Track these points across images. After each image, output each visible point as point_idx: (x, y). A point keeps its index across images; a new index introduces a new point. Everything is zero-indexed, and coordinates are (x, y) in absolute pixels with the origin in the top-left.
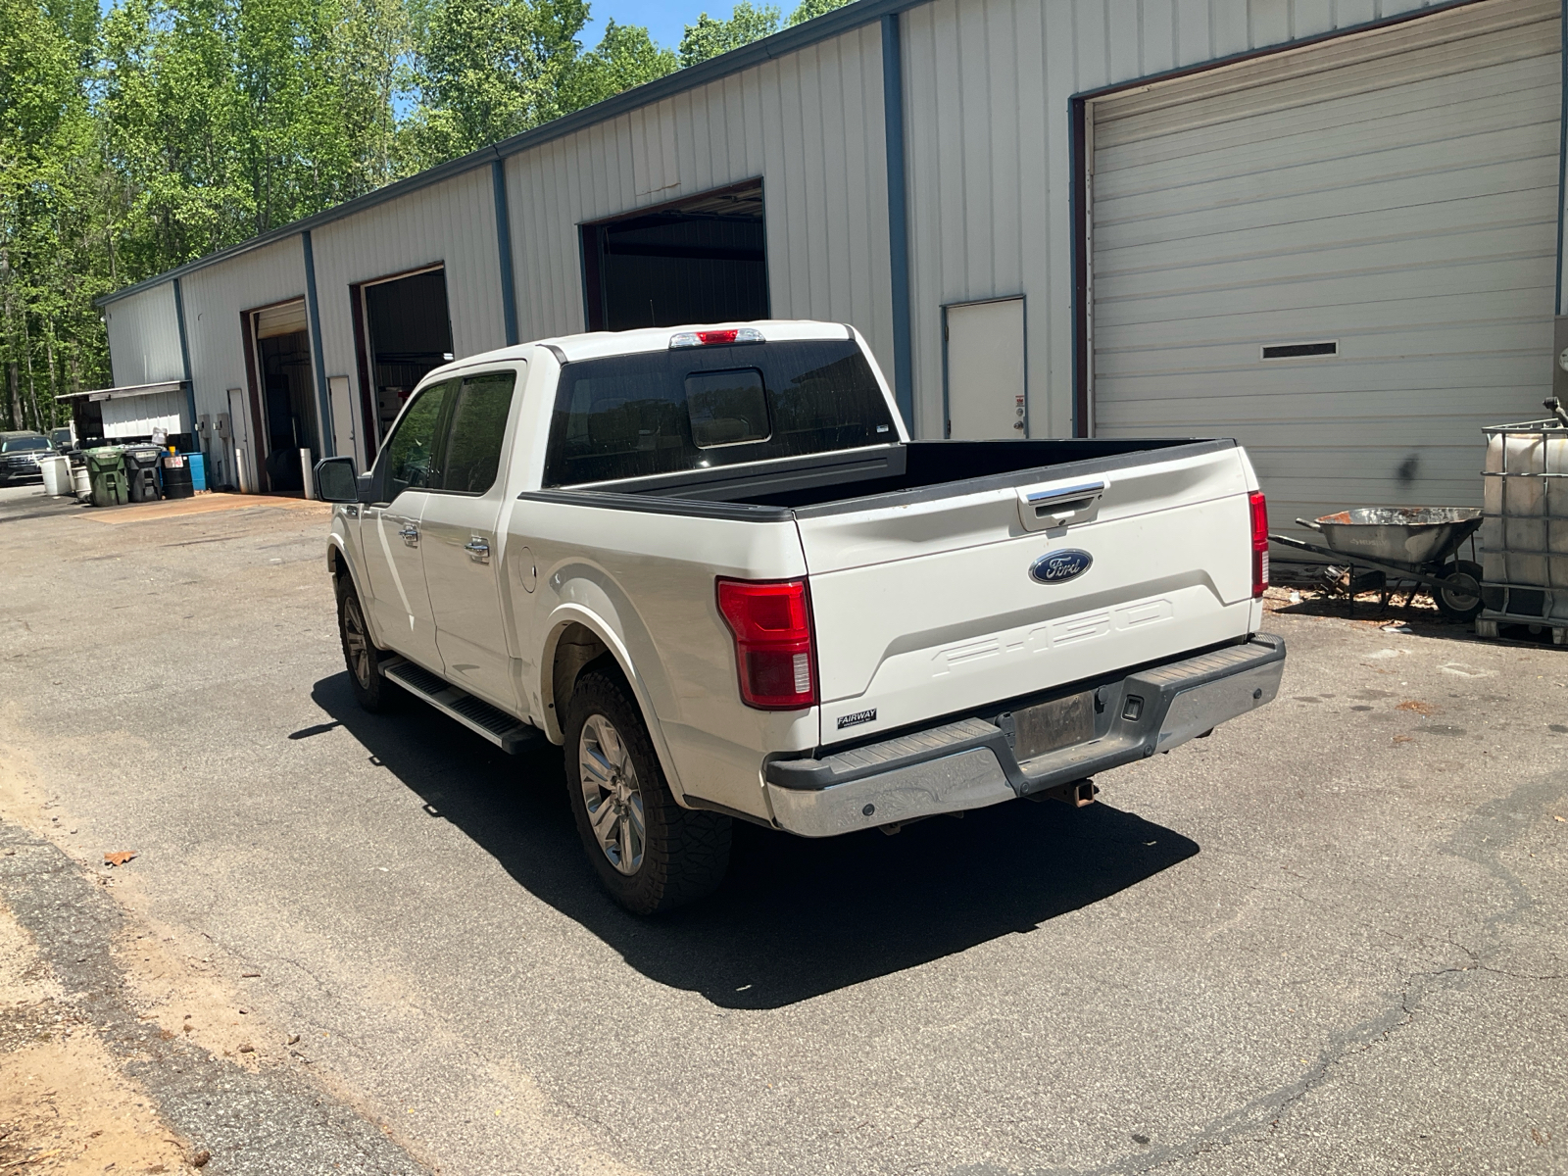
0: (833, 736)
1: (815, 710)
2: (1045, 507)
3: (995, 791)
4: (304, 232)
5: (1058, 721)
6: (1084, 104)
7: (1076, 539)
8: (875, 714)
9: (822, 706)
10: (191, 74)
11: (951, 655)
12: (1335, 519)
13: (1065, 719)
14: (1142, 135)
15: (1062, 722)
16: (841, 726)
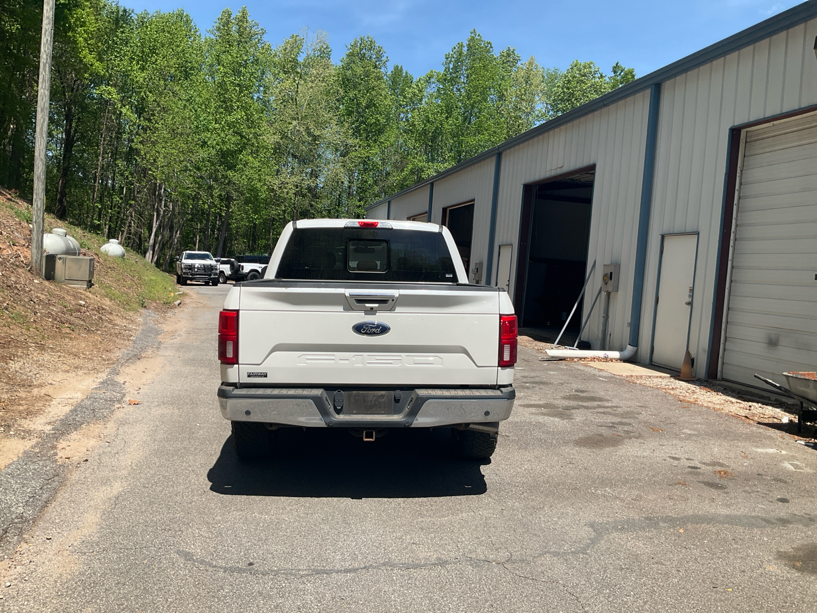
0: (245, 380)
1: (236, 367)
2: (361, 300)
3: (316, 421)
4: (430, 183)
5: (371, 401)
6: (741, 132)
7: (380, 318)
8: (266, 374)
9: (240, 366)
10: (438, 112)
11: (308, 357)
12: (802, 375)
13: (375, 401)
14: (768, 150)
15: (373, 402)
16: (249, 376)
